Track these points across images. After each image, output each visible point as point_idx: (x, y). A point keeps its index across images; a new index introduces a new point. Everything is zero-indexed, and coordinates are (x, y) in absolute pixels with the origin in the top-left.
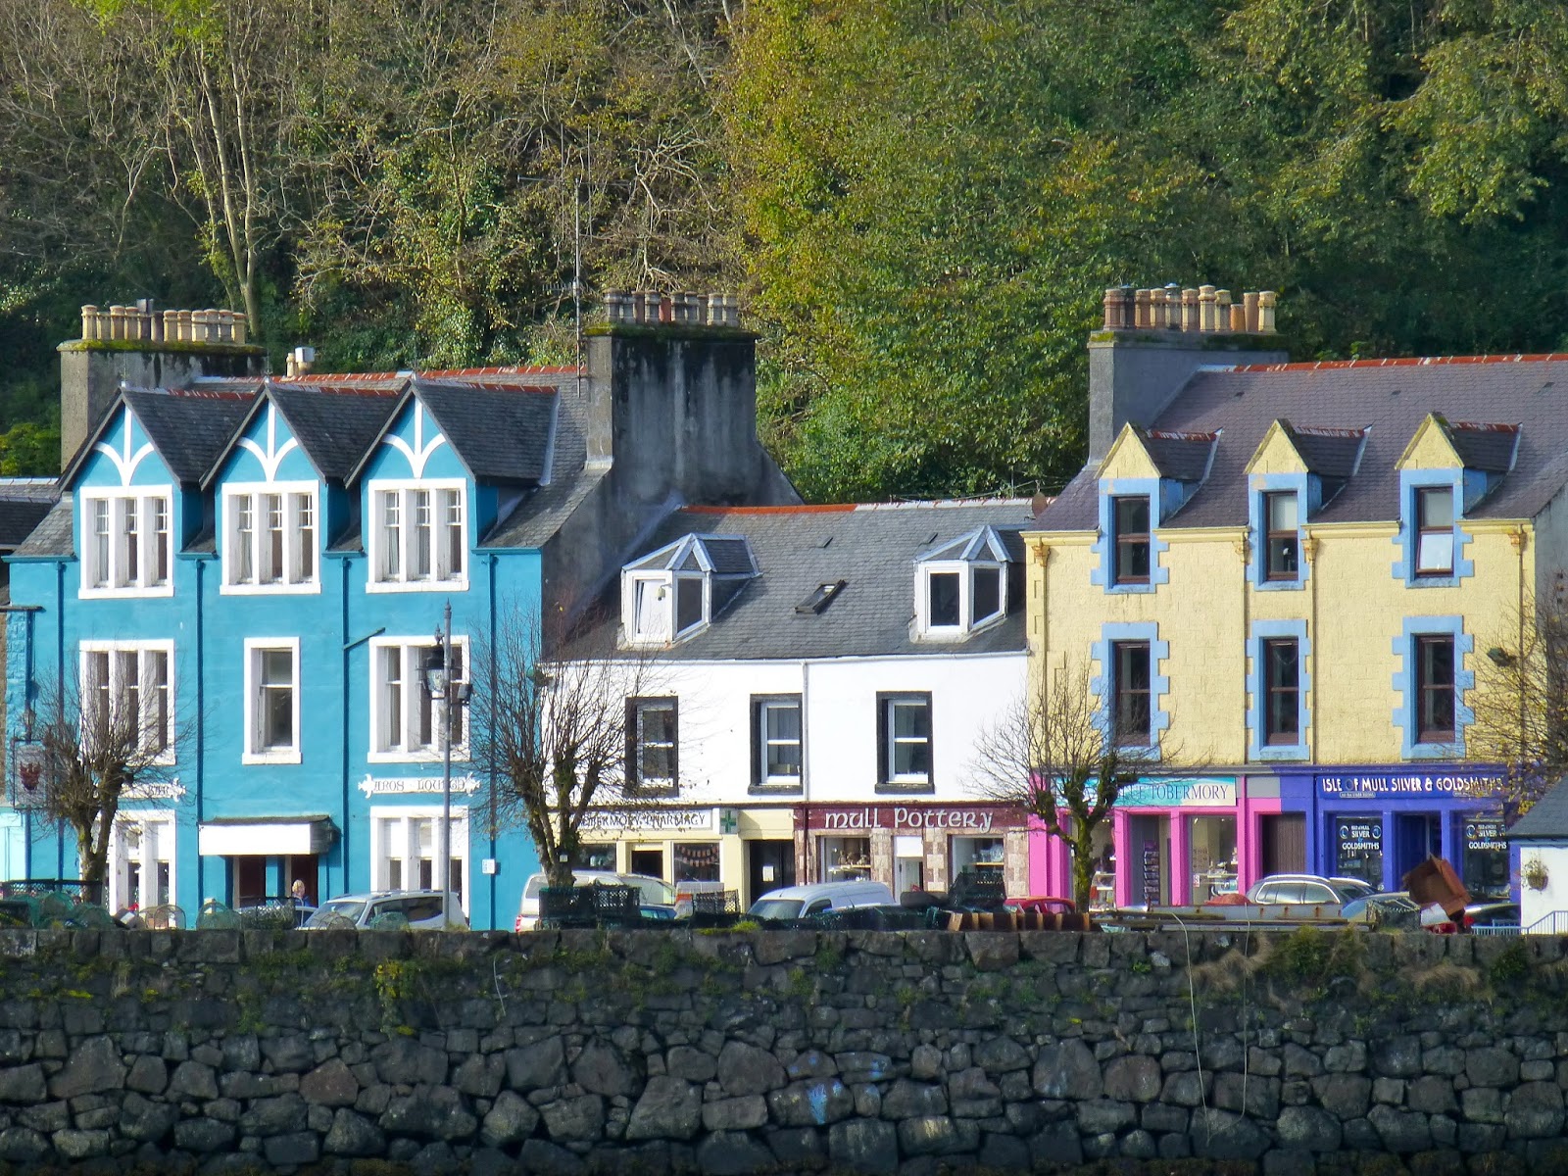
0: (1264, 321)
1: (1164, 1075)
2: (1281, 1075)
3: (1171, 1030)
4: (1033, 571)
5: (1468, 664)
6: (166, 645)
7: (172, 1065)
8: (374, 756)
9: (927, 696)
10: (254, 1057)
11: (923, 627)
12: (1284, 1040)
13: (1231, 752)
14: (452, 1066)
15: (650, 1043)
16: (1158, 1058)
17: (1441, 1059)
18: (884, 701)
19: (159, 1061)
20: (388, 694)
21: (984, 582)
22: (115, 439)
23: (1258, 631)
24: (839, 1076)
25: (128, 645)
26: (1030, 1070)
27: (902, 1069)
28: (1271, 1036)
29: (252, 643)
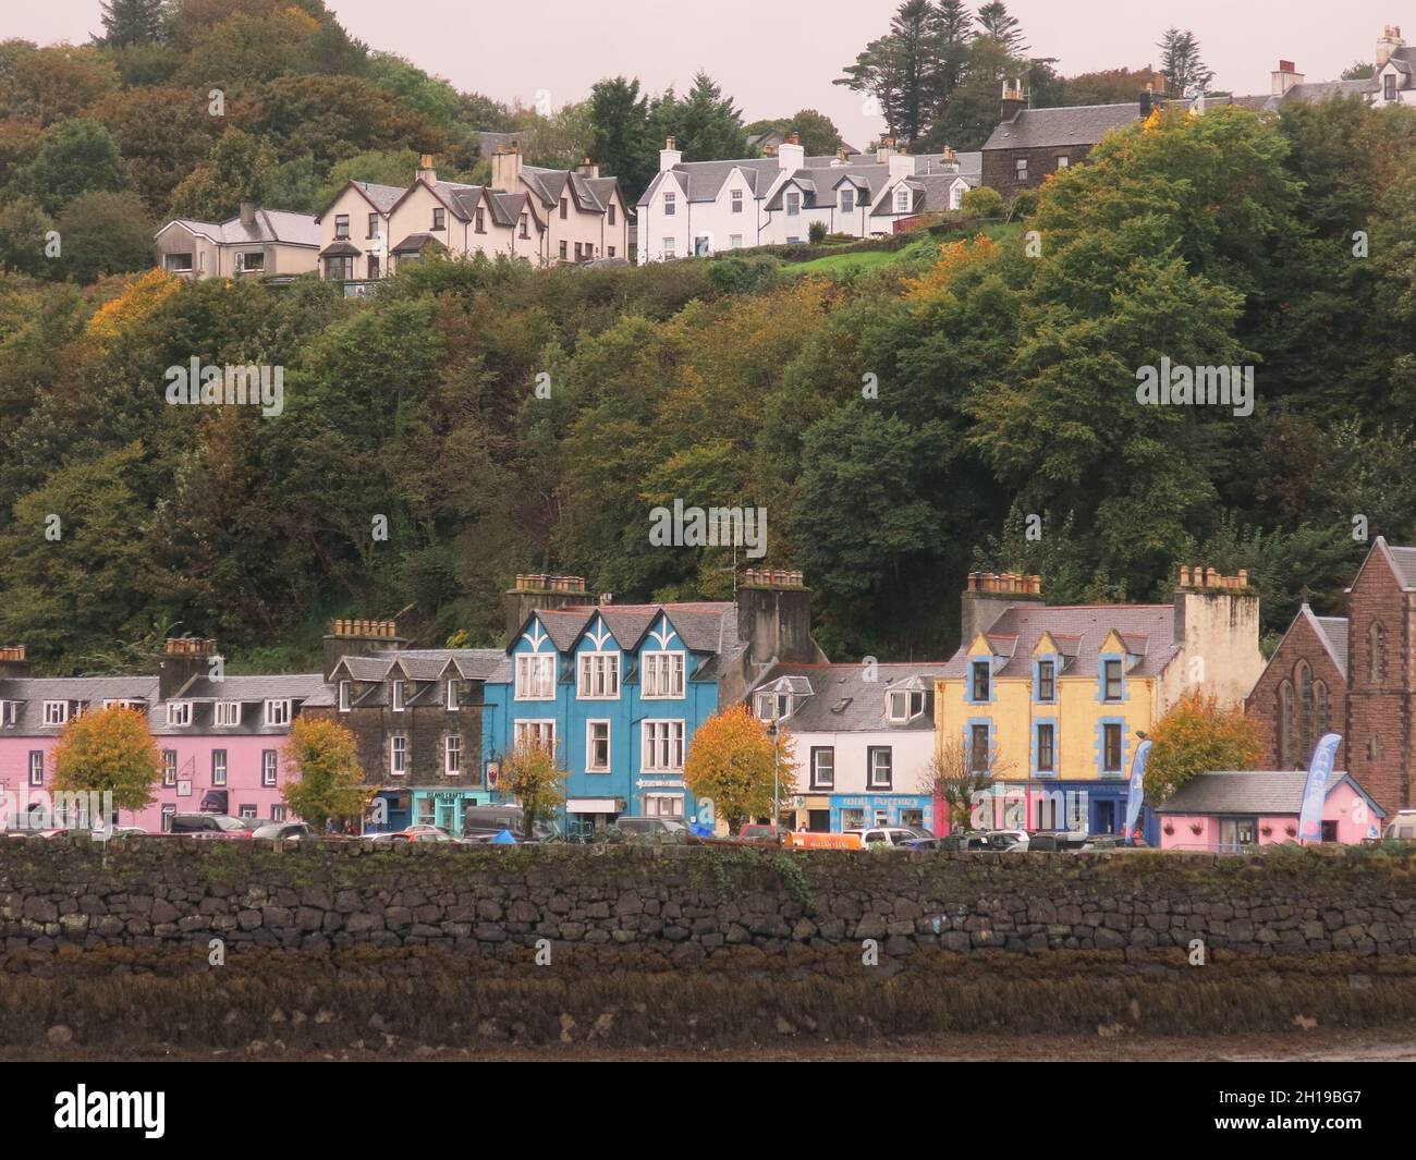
0: (1037, 588)
1: (1083, 913)
2: (1133, 913)
3: (1087, 894)
4: (937, 695)
5: (1127, 736)
6: (553, 721)
7: (662, 903)
8: (642, 771)
9: (890, 748)
10: (697, 901)
11: (890, 717)
12: (1134, 899)
13: (1022, 774)
14: (780, 906)
15: (864, 898)
16: (1080, 906)
17: (1201, 907)
18: (870, 749)
19: (657, 902)
20: (649, 744)
21: (916, 698)
22: (530, 630)
23: (1036, 722)
24: (945, 913)
25: (536, 721)
26: (1027, 911)
27: (973, 910)
28: (1129, 898)
29: (589, 721)
